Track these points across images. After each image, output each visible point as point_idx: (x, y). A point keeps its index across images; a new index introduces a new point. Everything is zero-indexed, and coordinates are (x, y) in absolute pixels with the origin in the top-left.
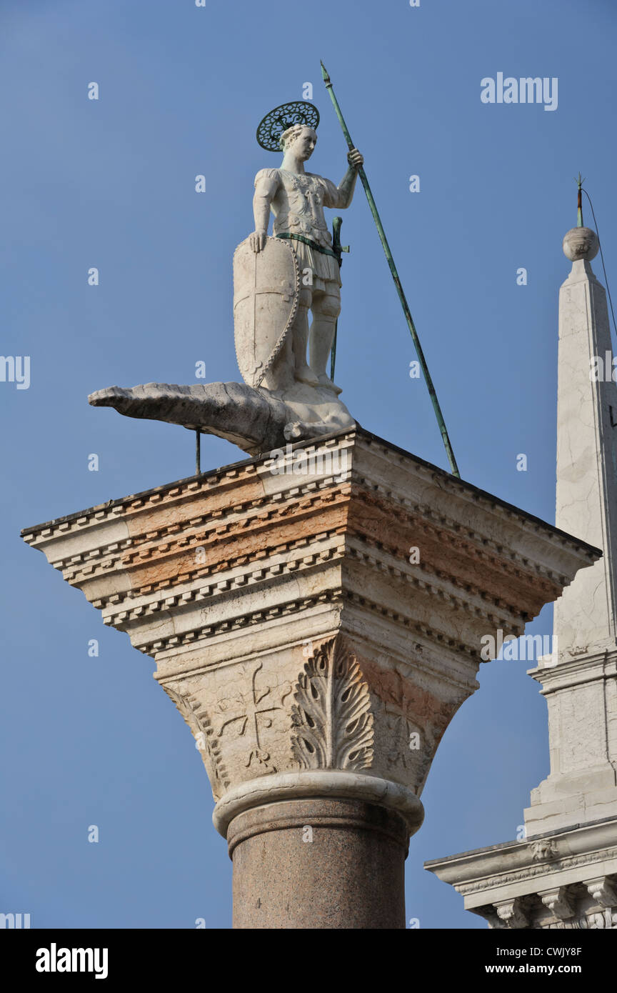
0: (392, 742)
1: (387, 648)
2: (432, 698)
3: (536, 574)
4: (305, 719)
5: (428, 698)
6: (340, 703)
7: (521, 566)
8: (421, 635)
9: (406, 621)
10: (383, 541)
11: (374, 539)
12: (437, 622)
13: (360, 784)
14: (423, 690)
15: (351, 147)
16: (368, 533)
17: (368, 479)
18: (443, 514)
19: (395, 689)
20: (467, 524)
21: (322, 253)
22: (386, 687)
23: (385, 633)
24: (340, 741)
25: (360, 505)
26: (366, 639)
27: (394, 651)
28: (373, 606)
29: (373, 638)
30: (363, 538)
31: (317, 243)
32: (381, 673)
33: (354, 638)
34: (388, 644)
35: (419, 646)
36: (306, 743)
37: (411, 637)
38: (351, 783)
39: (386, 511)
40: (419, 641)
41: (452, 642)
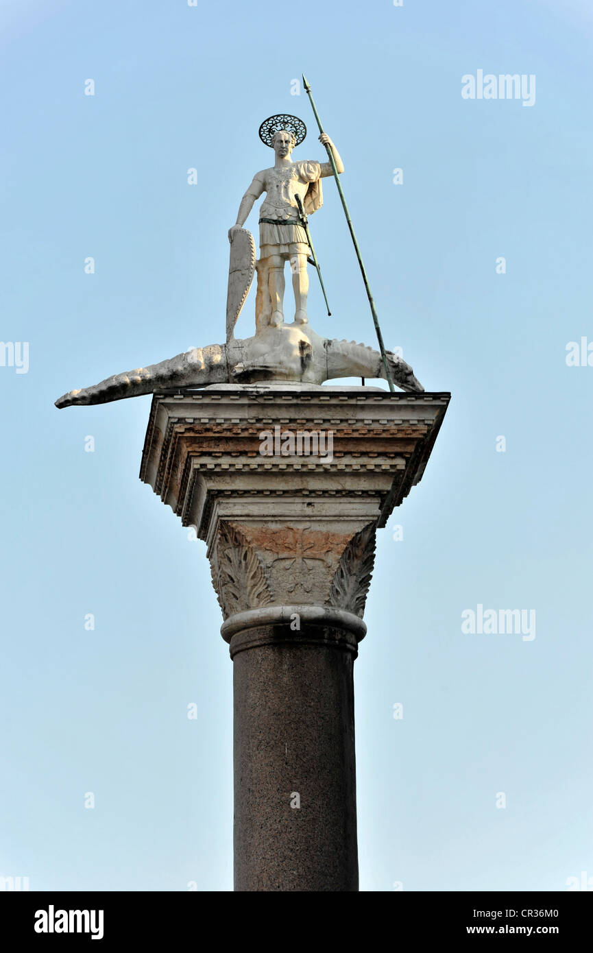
0: (291, 578)
1: (273, 516)
2: (333, 535)
3: (394, 427)
4: (229, 579)
5: (327, 537)
6: (243, 562)
7: (375, 426)
8: (307, 496)
9: (285, 492)
10: (229, 450)
11: (219, 452)
12: (315, 484)
13: (261, 616)
14: (321, 532)
15: (321, 132)
16: (211, 450)
17: (188, 418)
18: (274, 417)
19: (290, 540)
20: (302, 416)
21: (285, 225)
22: (280, 542)
23: (271, 506)
24: (249, 588)
25: (191, 437)
26: (248, 516)
27: (281, 516)
28: (246, 492)
29: (255, 514)
30: (209, 454)
31: (280, 219)
32: (274, 533)
33: (236, 519)
34: (273, 512)
35: (309, 504)
36: (233, 594)
37: (298, 500)
38: (256, 617)
39: (218, 432)
40: (308, 500)
41: (338, 492)
